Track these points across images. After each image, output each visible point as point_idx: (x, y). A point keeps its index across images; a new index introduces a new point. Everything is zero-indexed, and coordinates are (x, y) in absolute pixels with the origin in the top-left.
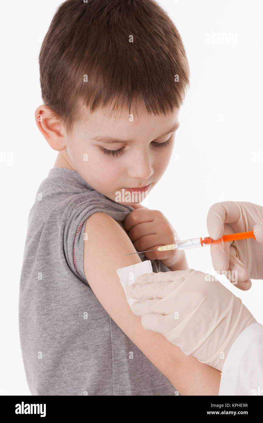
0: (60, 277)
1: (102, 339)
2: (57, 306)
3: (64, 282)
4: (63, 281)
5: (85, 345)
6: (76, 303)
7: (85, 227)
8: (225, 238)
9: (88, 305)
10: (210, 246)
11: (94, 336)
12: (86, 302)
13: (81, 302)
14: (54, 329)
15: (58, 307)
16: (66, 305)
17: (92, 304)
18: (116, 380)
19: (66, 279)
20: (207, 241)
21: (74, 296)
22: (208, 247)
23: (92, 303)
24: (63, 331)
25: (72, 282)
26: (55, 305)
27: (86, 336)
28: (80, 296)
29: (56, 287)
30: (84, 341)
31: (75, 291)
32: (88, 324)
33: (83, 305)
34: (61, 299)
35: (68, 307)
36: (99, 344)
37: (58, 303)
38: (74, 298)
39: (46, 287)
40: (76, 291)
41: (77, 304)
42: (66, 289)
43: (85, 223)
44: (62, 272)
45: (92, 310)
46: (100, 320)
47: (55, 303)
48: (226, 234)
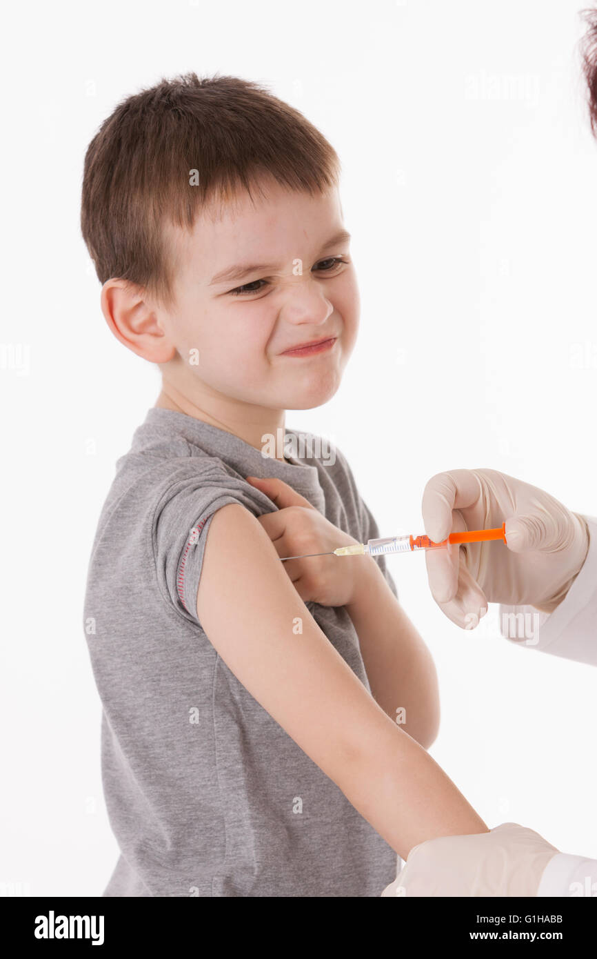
1: (199, 732)
2: (123, 662)
4: (135, 620)
5: (169, 740)
6: (156, 661)
8: (453, 538)
9: (177, 667)
10: (424, 551)
11: (184, 725)
12: (174, 661)
13: (165, 659)
14: (122, 701)
15: (124, 664)
16: (137, 663)
17: (184, 666)
18: (227, 802)
19: (142, 617)
20: (422, 542)
21: (152, 649)
22: (421, 552)
23: (184, 663)
24: (136, 707)
26: (119, 660)
27: (169, 724)
28: (163, 648)
30: (167, 732)
32: (174, 701)
33: (169, 666)
34: (127, 652)
35: (141, 666)
36: (193, 740)
38: (154, 653)
40: (158, 640)
41: (158, 662)
44: (134, 606)
45: (185, 676)
46: (195, 697)
47: (119, 657)
48: (455, 531)
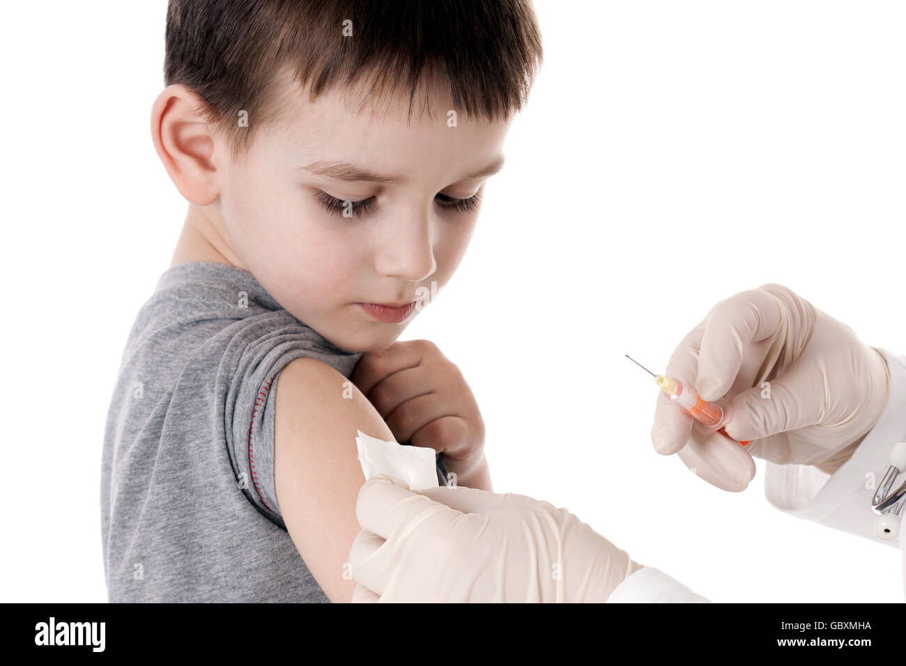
0: (217, 520)
2: (213, 590)
3: (229, 531)
4: (226, 528)
6: (261, 580)
7: (276, 390)
9: (289, 582)
15: (215, 592)
17: (298, 579)
19: (236, 522)
23: (298, 576)
25: (251, 527)
26: (207, 588)
29: (206, 546)
31: (258, 552)
34: (220, 575)
35: (240, 591)
37: (214, 584)
39: (183, 546)
40: (261, 550)
41: (264, 582)
42: (233, 547)
43: (275, 381)
44: (223, 508)
47: (207, 583)
